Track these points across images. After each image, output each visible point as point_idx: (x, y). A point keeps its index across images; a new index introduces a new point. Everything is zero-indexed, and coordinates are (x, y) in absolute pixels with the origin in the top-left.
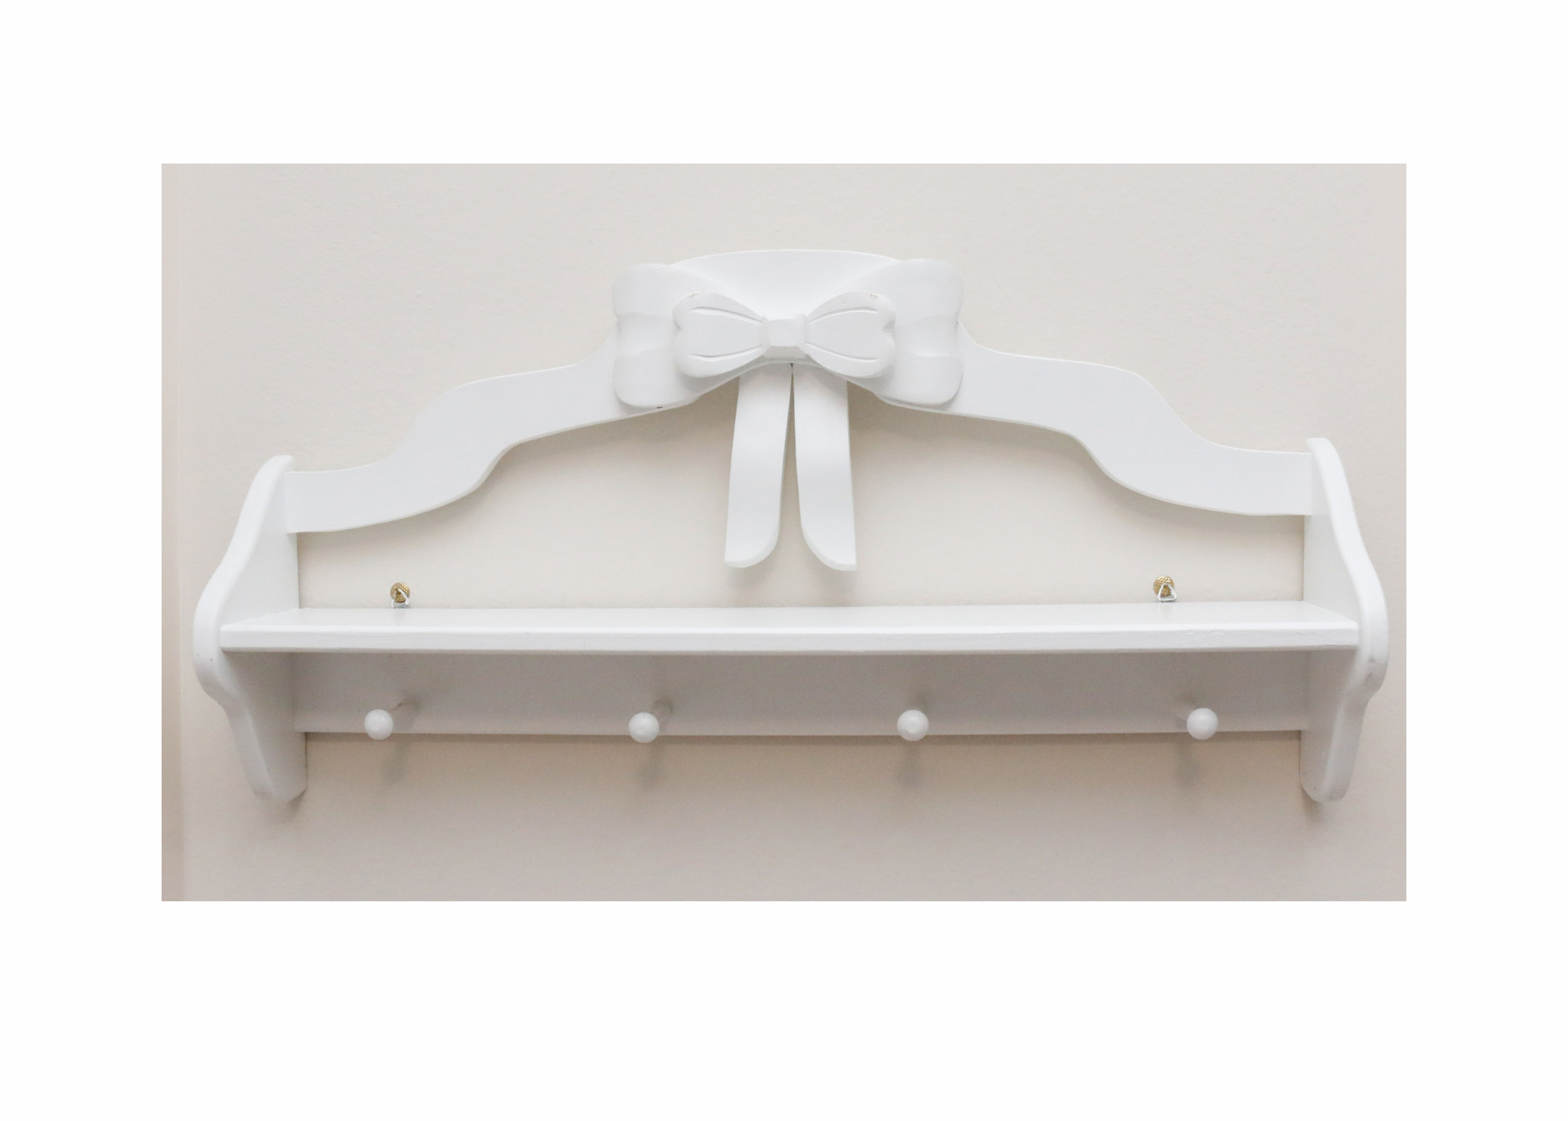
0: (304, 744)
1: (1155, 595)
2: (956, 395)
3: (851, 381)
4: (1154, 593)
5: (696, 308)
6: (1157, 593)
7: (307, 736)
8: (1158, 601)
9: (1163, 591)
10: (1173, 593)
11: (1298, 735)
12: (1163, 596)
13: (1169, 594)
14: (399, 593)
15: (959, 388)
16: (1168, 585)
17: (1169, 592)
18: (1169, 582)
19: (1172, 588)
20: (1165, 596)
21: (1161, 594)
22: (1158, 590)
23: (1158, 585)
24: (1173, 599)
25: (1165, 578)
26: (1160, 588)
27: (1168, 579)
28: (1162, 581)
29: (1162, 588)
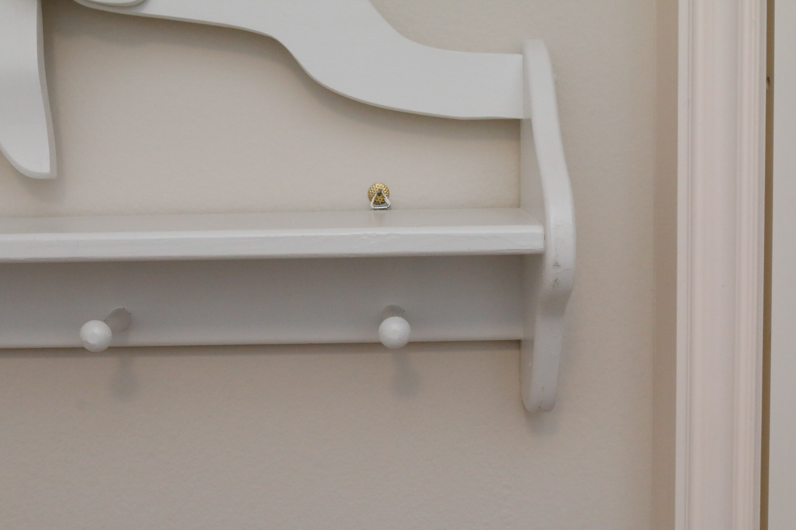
4: (369, 201)
6: (371, 201)
8: (372, 208)
9: (376, 199)
10: (387, 200)
11: (517, 343)
12: (375, 202)
13: (383, 202)
16: (382, 192)
17: (383, 200)
18: (384, 189)
19: (387, 196)
20: (379, 204)
21: (375, 201)
22: (372, 198)
23: (372, 193)
24: (386, 207)
25: (379, 186)
26: (374, 196)
27: (383, 187)
28: (376, 189)
29: (376, 195)
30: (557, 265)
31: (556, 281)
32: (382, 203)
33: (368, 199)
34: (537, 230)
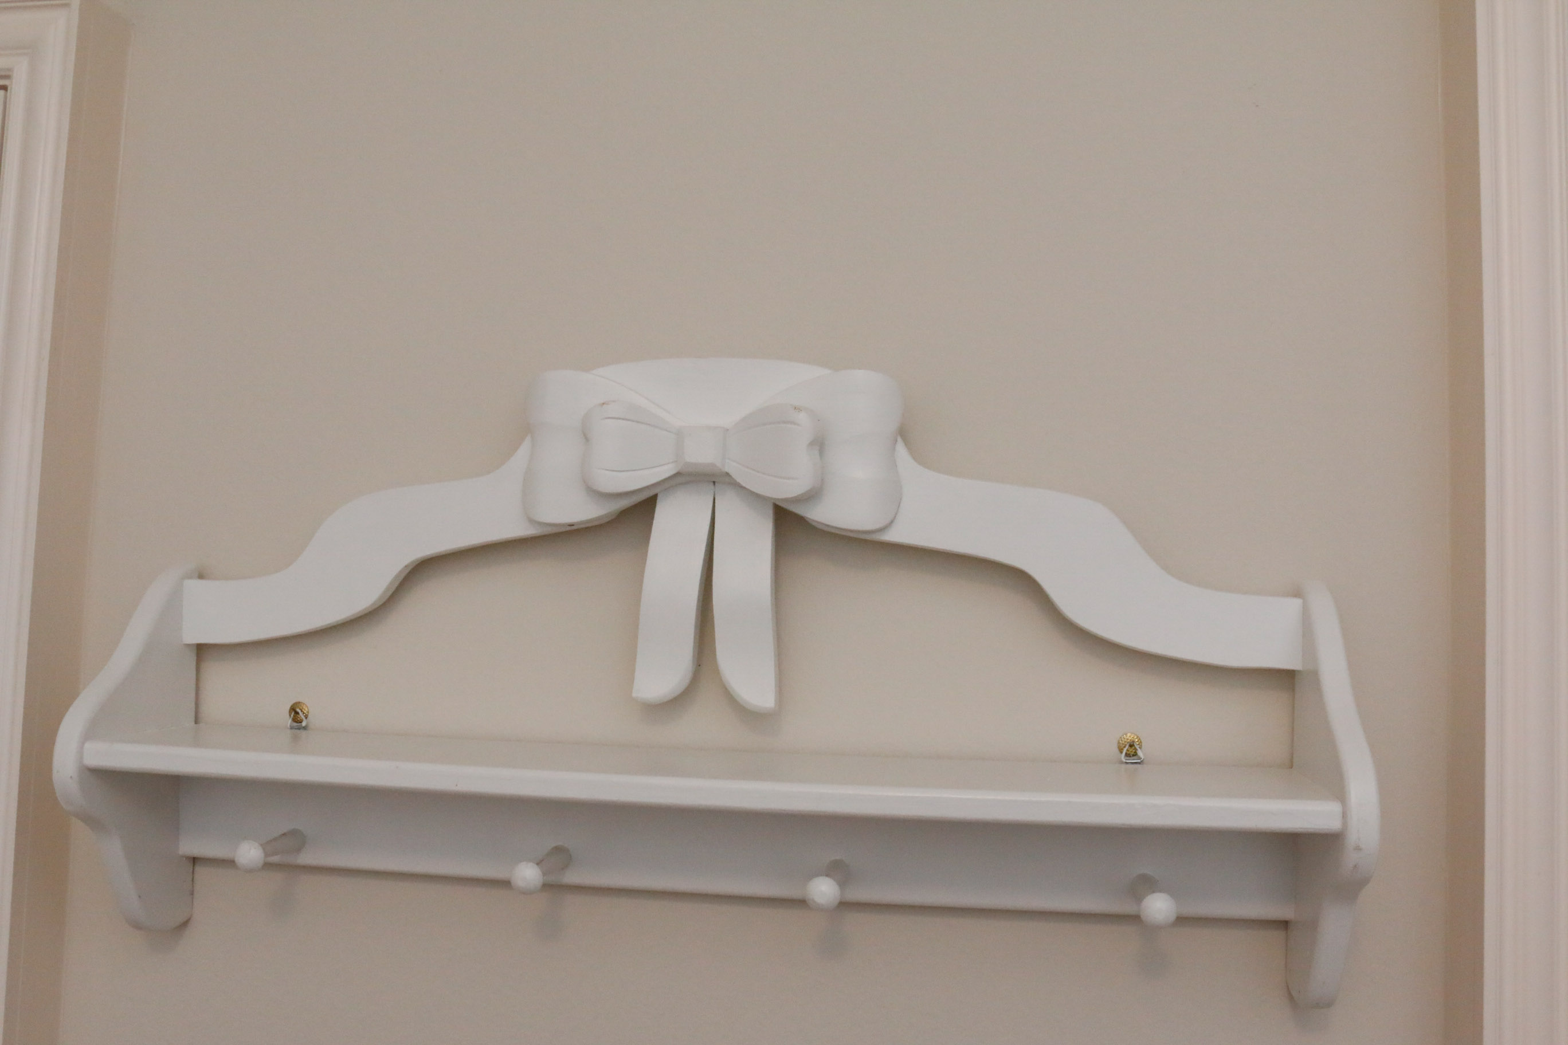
0: (192, 867)
1: (1120, 754)
2: (892, 522)
3: (777, 503)
4: (1119, 752)
5: (606, 418)
6: (1121, 753)
7: (195, 860)
8: (1122, 762)
9: (1128, 750)
10: (1140, 753)
11: (1284, 925)
12: (1127, 755)
13: (1135, 754)
14: (297, 713)
15: (896, 514)
16: (1135, 744)
17: (1135, 752)
18: (1137, 740)
19: (1139, 748)
20: (1130, 757)
21: (1126, 753)
22: (1122, 749)
23: (1123, 744)
24: (1139, 761)
25: (1130, 737)
26: (1125, 747)
27: (1136, 737)
28: (1128, 739)
29: (1127, 747)
30: (1358, 849)
31: (1355, 866)
32: (1133, 755)
33: (1117, 751)
34: (1333, 808)
